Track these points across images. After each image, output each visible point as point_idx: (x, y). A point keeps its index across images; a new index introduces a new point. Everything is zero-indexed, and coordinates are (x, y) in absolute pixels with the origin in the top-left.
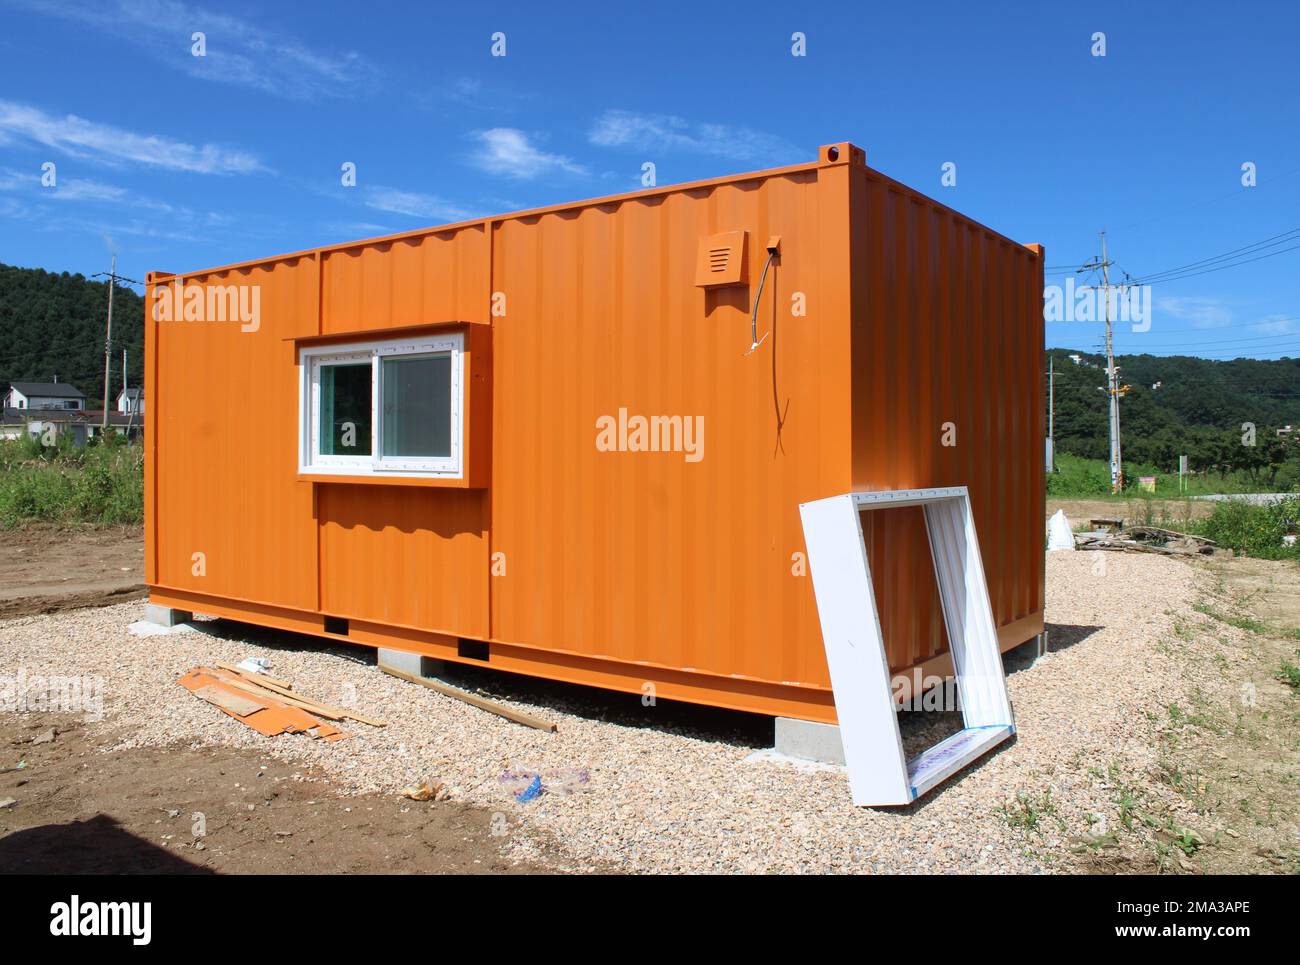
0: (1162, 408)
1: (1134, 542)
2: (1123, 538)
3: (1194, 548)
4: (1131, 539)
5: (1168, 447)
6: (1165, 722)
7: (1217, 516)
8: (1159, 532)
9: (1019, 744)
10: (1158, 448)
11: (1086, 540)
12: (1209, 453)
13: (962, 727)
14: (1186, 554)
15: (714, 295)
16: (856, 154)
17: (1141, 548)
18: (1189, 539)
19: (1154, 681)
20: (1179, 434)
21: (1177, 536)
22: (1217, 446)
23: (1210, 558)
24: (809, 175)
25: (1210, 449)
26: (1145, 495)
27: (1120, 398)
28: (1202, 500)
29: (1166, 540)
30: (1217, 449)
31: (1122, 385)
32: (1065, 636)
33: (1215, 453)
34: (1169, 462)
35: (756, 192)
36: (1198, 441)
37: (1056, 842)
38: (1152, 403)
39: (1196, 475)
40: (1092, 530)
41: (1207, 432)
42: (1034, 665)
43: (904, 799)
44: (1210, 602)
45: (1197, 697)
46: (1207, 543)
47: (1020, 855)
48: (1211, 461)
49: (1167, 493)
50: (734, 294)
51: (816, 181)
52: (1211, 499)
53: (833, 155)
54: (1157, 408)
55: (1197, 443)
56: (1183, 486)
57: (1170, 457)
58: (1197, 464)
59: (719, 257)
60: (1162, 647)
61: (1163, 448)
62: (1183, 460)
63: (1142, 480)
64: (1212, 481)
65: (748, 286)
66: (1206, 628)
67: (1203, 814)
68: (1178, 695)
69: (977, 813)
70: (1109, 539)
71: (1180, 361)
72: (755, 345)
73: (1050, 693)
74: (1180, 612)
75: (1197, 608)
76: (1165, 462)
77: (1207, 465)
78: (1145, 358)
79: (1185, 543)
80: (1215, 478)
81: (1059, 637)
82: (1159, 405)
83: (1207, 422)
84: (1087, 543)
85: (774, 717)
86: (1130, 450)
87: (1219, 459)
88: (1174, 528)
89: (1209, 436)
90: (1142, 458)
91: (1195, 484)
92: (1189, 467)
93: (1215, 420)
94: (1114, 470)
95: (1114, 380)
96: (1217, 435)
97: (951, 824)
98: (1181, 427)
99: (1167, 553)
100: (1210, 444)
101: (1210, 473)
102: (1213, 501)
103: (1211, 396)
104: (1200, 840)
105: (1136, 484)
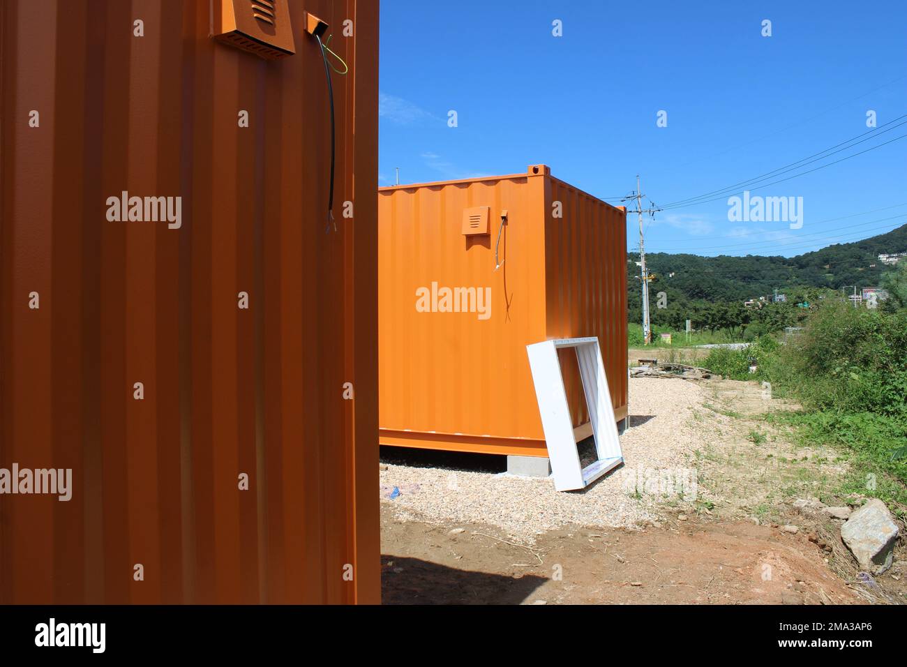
0: (673, 288)
1: (664, 372)
2: (658, 370)
3: (700, 375)
4: (663, 371)
5: (678, 314)
6: (693, 458)
7: (712, 356)
8: (679, 366)
9: (626, 466)
10: (672, 315)
11: (637, 371)
12: (704, 318)
13: (597, 459)
14: (695, 379)
15: (471, 240)
16: (547, 170)
17: (669, 376)
18: (697, 370)
19: (687, 439)
20: (684, 305)
21: (689, 368)
22: (709, 314)
23: (708, 381)
24: (521, 180)
25: (704, 315)
26: (665, 345)
27: (649, 283)
28: (700, 348)
29: (683, 371)
30: (709, 316)
31: (650, 274)
32: (638, 421)
33: (708, 318)
34: (679, 324)
35: (494, 186)
36: (696, 310)
37: (651, 505)
38: (667, 285)
39: (696, 332)
40: (639, 366)
41: (702, 304)
42: (624, 434)
43: (582, 486)
44: (711, 403)
45: (707, 447)
46: (707, 372)
47: (637, 508)
48: (705, 323)
49: (679, 344)
50: (484, 239)
51: (526, 182)
52: (706, 346)
53: (536, 170)
54: (669, 288)
55: (696, 311)
56: (689, 339)
57: (679, 321)
58: (697, 325)
59: (475, 220)
60: (689, 424)
61: (675, 315)
62: (688, 323)
63: (663, 335)
64: (706, 336)
65: (490, 235)
66: (710, 416)
67: (715, 495)
68: (698, 445)
69: (615, 492)
70: (651, 371)
71: (685, 257)
72: (498, 266)
73: (635, 445)
74: (696, 408)
75: (704, 406)
76: (676, 323)
77: (703, 326)
78: (661, 255)
79: (694, 372)
80: (706, 334)
81: (634, 421)
82: (671, 286)
83: (700, 298)
84: (637, 373)
85: (506, 456)
86: (655, 316)
87: (710, 321)
88: (687, 364)
89: (704, 307)
90: (661, 322)
91: (696, 338)
92: (692, 328)
93: (707, 296)
94: (646, 329)
95: (645, 272)
96: (708, 306)
97: (604, 497)
98: (685, 301)
99: (684, 379)
100: (704, 312)
101: (705, 331)
102: (707, 348)
103: (704, 280)
104: (715, 504)
105: (659, 339)
